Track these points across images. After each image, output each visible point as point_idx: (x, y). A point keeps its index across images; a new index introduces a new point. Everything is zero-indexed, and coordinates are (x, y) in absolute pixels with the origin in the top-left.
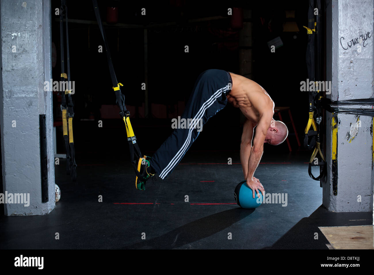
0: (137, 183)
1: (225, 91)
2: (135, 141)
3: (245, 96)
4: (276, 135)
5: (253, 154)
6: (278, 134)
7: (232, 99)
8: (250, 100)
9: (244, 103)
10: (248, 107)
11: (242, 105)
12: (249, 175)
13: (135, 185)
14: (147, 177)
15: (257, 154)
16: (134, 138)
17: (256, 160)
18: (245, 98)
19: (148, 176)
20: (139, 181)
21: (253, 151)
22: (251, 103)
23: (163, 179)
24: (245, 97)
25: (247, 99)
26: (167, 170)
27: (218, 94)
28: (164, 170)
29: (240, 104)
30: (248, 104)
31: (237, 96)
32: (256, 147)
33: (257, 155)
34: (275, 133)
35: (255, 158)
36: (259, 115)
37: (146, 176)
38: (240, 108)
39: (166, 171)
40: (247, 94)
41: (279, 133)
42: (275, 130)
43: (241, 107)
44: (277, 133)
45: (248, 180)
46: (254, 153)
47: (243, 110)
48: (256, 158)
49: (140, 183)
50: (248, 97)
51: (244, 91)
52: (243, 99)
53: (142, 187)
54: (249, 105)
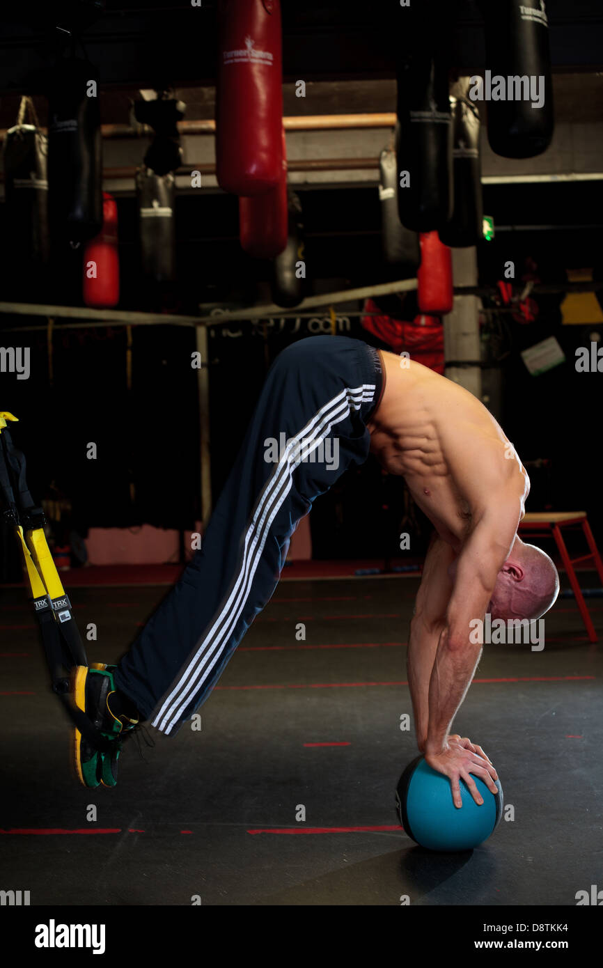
0: (83, 761)
1: (357, 403)
2: (67, 613)
3: (430, 430)
4: (514, 591)
5: (443, 657)
6: (521, 588)
7: (382, 438)
8: (443, 450)
9: (421, 459)
10: (436, 474)
11: (417, 464)
12: (434, 732)
13: (76, 766)
14: (115, 729)
15: (458, 657)
16: (64, 603)
17: (457, 681)
18: (428, 438)
19: (119, 726)
20: (89, 751)
21: (446, 647)
22: (447, 461)
23: (167, 732)
24: (431, 437)
25: (434, 444)
26: (179, 700)
27: (337, 408)
28: (168, 701)
29: (409, 461)
30: (437, 463)
31: (401, 427)
32: (455, 632)
33: (460, 662)
34: (513, 582)
35: (450, 674)
36: (470, 513)
37: (112, 728)
38: (407, 478)
39: (175, 705)
40: (434, 424)
41: (525, 585)
42: (515, 572)
43: (411, 472)
44: (518, 585)
45: (431, 748)
46: (447, 654)
47: (416, 484)
48: (456, 674)
49: (92, 756)
50: (440, 438)
51: (426, 409)
52: (423, 442)
53: (99, 775)
54: (440, 468)
